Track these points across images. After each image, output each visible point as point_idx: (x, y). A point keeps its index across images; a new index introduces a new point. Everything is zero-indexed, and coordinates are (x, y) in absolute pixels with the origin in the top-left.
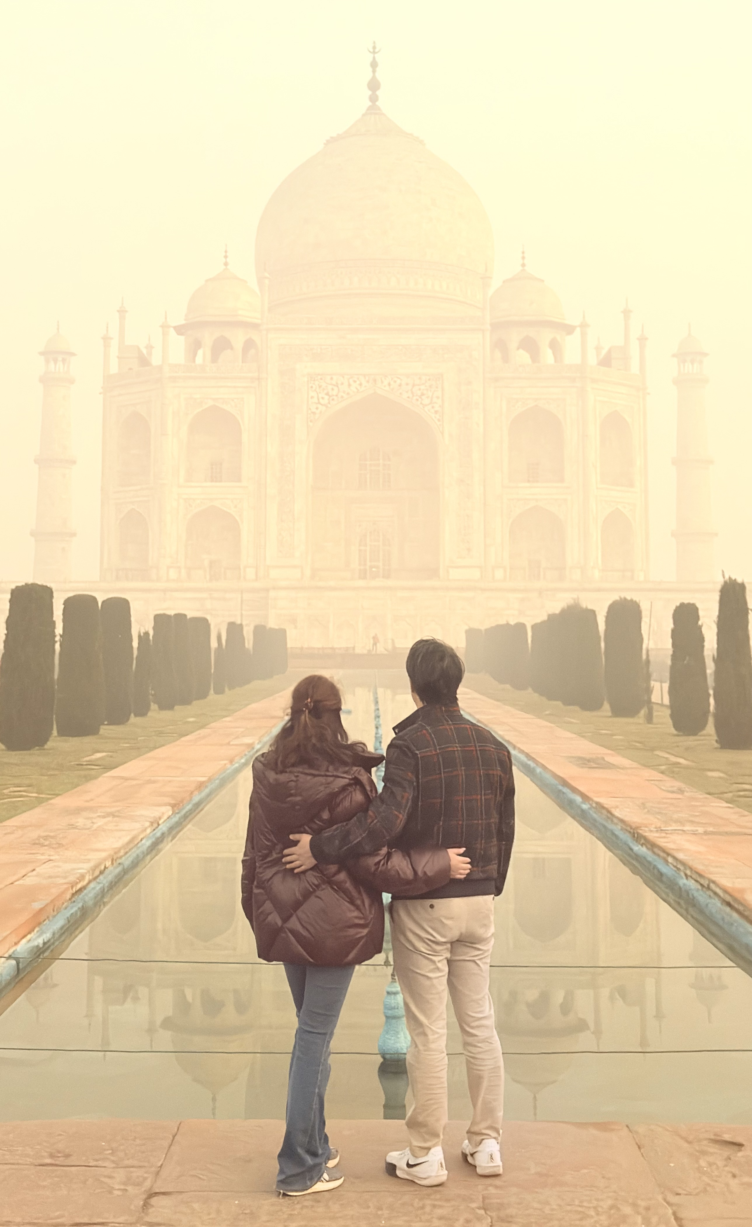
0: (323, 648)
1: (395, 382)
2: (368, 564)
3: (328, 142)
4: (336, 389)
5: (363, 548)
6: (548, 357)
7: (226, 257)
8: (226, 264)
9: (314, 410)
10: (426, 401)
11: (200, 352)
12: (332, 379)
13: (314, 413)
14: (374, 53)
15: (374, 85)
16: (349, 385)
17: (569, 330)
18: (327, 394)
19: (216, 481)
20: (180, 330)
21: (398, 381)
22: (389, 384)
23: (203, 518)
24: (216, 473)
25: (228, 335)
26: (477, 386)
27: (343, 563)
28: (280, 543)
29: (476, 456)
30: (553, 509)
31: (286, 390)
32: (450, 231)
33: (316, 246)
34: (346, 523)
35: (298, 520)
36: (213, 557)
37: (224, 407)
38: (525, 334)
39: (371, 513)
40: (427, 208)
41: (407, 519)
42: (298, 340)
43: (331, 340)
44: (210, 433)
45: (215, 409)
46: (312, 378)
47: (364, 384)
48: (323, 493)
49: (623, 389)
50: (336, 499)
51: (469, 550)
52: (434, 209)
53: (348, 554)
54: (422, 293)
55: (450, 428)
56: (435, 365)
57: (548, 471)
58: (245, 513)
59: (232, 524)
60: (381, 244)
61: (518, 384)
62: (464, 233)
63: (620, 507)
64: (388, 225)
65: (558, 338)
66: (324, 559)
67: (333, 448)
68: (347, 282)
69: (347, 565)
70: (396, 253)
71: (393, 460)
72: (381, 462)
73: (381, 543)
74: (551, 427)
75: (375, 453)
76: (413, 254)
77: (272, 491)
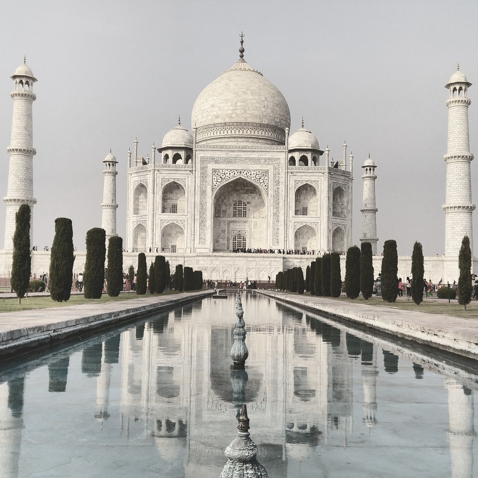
1: (249, 173)
4: (224, 175)
5: (234, 241)
6: (312, 164)
9: (215, 184)
10: (261, 181)
11: (168, 160)
12: (223, 171)
13: (215, 185)
14: (242, 36)
15: (242, 51)
16: (230, 174)
17: (321, 153)
18: (221, 177)
19: (174, 213)
20: (160, 150)
22: (246, 174)
23: (169, 228)
24: (174, 209)
25: (180, 152)
26: (283, 175)
27: (226, 247)
28: (200, 238)
29: (281, 204)
30: (313, 226)
31: (204, 176)
32: (272, 111)
33: (217, 117)
34: (228, 231)
35: (208, 229)
36: (173, 244)
37: (178, 182)
38: (303, 154)
39: (238, 227)
40: (263, 101)
41: (252, 230)
42: (209, 154)
43: (223, 155)
44: (172, 193)
45: (174, 183)
46: (214, 171)
47: (236, 173)
48: (219, 219)
49: (343, 178)
50: (224, 221)
51: (278, 242)
52: (266, 102)
53: (229, 244)
54: (261, 137)
55: (271, 192)
56: (265, 166)
57: (312, 211)
58: (186, 226)
59: (181, 230)
60: (244, 116)
61: (299, 174)
62: (278, 112)
63: (340, 226)
64: (247, 108)
65: (316, 155)
66: (218, 246)
67: (223, 201)
68: (229, 131)
69: (228, 248)
70: (249, 120)
71: (248, 206)
72: (243, 206)
73: (242, 240)
74: (312, 193)
75: (240, 202)
76: (257, 121)
77: (197, 217)
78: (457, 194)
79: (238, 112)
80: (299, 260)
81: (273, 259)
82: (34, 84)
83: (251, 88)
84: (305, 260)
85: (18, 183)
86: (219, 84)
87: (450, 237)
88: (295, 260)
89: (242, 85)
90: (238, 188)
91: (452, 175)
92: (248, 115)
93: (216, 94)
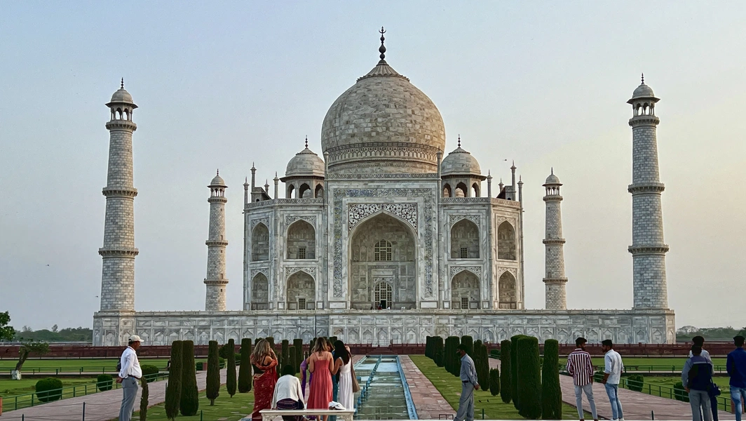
0: (356, 345)
1: (393, 207)
2: (380, 299)
3: (358, 80)
4: (363, 211)
5: (377, 291)
6: (473, 194)
7: (306, 142)
8: (307, 146)
9: (352, 222)
10: (410, 217)
11: (294, 191)
12: (361, 206)
14: (382, 33)
15: (382, 50)
16: (370, 209)
17: (483, 178)
18: (359, 213)
19: (302, 258)
20: (283, 180)
21: (395, 207)
22: (390, 208)
23: (296, 276)
24: (302, 254)
25: (308, 183)
26: (435, 209)
27: (367, 299)
28: (335, 289)
29: (434, 245)
30: (474, 271)
31: (338, 211)
32: (421, 127)
33: (353, 136)
34: (369, 278)
35: (344, 278)
36: (301, 297)
37: (306, 220)
38: (460, 181)
39: (381, 273)
40: (410, 116)
41: (400, 276)
42: (343, 186)
43: (360, 186)
44: (299, 233)
45: (301, 221)
46: (351, 205)
47: (377, 208)
48: (357, 263)
49: (510, 210)
50: (364, 266)
51: (431, 293)
52: (413, 116)
53: (370, 295)
54: (407, 159)
55: (421, 231)
56: (413, 198)
57: (471, 252)
58: (317, 275)
59: (310, 280)
60: (386, 135)
61: (455, 208)
62: (429, 128)
63: (508, 270)
64: (389, 124)
65: (477, 183)
66: (358, 297)
67: (362, 241)
68: (368, 154)
69: (369, 300)
70: (394, 139)
71: (393, 246)
72: (386, 247)
73: (386, 289)
74: (473, 229)
75: (383, 243)
76: (402, 139)
77: (331, 263)
78: (645, 233)
79: (379, 130)
80: (455, 317)
81: (423, 317)
82: (134, 110)
83: (395, 99)
84: (462, 317)
85: (116, 231)
86: (355, 94)
87: (638, 286)
88: (451, 317)
89: (383, 96)
90: (380, 225)
91: (638, 210)
92: (391, 133)
93: (351, 108)
